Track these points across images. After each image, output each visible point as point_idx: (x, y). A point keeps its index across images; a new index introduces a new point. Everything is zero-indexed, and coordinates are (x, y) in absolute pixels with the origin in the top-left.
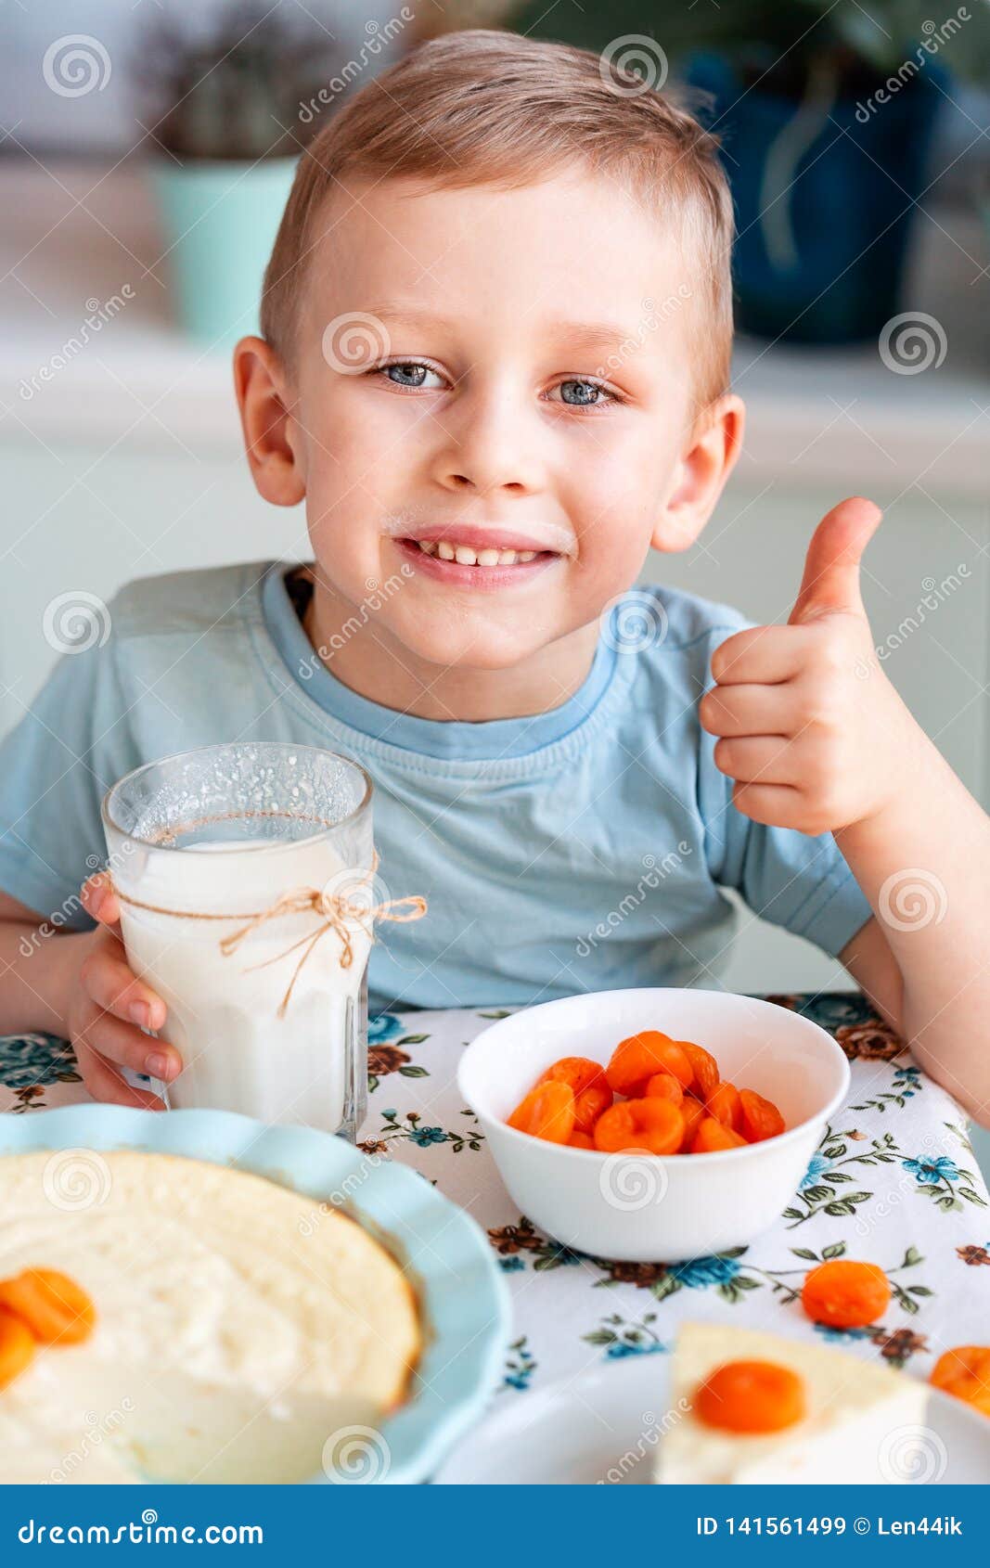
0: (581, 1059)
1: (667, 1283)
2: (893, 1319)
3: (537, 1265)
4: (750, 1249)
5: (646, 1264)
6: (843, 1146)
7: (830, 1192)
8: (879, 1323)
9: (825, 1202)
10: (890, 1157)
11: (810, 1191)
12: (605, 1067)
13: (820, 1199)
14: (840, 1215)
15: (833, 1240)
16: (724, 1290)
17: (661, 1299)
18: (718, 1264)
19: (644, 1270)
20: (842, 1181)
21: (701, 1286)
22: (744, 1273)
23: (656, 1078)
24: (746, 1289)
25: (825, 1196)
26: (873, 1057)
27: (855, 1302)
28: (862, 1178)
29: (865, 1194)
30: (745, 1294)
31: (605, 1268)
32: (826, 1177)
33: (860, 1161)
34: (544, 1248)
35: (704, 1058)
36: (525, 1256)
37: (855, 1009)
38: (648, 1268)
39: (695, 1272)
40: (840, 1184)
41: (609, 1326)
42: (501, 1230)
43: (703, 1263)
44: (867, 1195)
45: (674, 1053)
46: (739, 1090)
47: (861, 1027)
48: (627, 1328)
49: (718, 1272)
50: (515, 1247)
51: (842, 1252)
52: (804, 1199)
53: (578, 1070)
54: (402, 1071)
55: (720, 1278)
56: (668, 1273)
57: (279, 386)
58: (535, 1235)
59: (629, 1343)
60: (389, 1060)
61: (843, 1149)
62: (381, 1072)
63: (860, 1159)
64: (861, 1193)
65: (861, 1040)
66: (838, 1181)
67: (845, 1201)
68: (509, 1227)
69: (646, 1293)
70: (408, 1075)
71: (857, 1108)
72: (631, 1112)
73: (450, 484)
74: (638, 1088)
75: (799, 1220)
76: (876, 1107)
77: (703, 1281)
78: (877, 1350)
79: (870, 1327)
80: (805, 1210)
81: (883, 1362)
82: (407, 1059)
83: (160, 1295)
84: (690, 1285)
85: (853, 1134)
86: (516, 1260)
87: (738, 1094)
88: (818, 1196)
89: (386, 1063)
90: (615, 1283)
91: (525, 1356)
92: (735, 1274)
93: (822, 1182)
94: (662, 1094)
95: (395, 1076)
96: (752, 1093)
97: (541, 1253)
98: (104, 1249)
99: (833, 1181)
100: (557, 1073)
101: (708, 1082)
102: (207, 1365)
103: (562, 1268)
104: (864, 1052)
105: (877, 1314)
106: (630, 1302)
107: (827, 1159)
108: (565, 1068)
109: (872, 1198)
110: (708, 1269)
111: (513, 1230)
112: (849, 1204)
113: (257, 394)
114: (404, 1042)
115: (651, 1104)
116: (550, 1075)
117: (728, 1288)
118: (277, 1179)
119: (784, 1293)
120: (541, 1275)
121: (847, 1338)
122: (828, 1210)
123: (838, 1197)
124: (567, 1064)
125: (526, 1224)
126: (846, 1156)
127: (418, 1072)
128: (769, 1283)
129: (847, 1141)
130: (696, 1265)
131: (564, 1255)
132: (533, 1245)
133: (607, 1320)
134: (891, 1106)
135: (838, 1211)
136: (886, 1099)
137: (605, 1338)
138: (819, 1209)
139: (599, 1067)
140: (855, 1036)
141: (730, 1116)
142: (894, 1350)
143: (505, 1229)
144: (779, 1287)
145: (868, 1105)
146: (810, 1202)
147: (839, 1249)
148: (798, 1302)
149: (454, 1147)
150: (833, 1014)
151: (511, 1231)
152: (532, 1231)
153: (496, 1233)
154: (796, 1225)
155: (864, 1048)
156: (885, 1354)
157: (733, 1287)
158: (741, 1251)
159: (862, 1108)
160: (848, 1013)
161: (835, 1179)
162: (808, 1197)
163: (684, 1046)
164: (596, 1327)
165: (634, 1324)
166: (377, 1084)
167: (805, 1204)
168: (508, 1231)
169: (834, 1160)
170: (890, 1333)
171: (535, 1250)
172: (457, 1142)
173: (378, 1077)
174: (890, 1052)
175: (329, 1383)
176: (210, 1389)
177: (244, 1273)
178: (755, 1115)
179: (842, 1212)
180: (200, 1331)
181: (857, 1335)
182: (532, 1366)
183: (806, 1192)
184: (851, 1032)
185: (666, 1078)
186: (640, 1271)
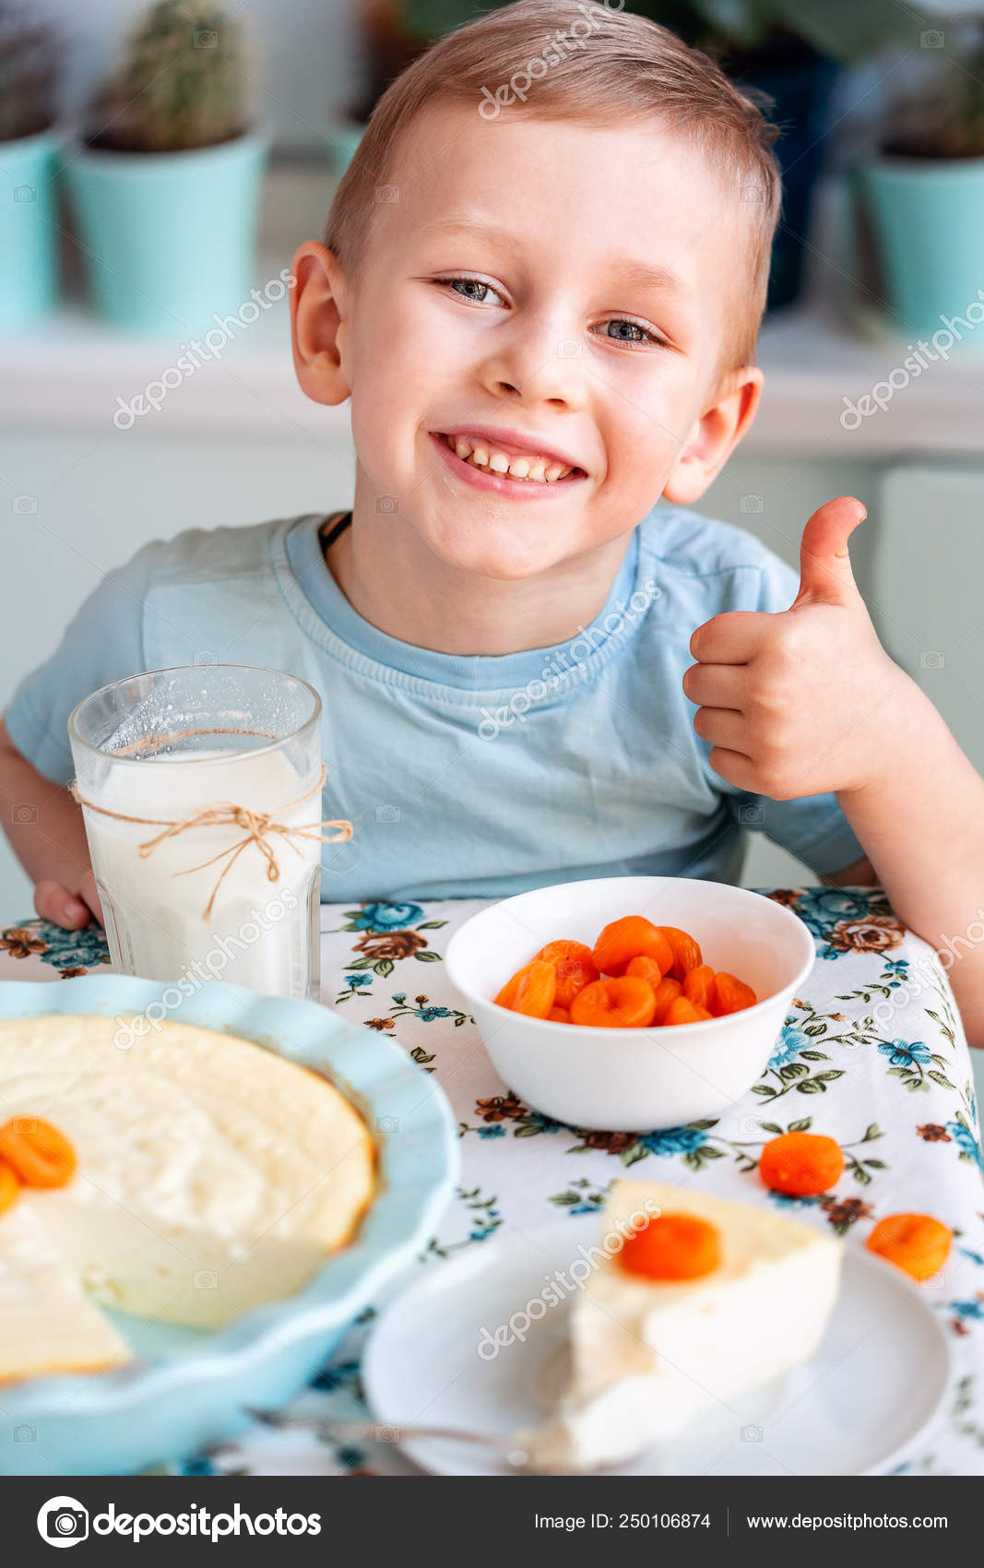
0: (571, 942)
1: (636, 1150)
2: (845, 1188)
3: (517, 1133)
4: (720, 1122)
5: (620, 1133)
6: (825, 1025)
7: (805, 1070)
8: (831, 1192)
9: (798, 1080)
10: (867, 1039)
11: (785, 1069)
12: (592, 949)
13: (794, 1077)
14: (811, 1092)
15: (800, 1116)
16: (689, 1158)
17: (629, 1165)
18: (687, 1134)
19: (617, 1139)
20: (817, 1059)
21: (668, 1154)
22: (710, 1143)
23: (636, 959)
24: (711, 1158)
25: (799, 1074)
26: (866, 949)
27: (807, 1170)
28: (837, 1056)
29: (838, 1072)
30: (710, 1163)
31: (580, 1137)
32: (803, 1054)
33: (838, 1040)
34: (528, 1118)
35: (687, 942)
36: (508, 1124)
37: (856, 904)
38: (620, 1137)
39: (664, 1142)
40: (814, 1062)
41: (575, 1189)
42: (489, 1101)
43: (673, 1134)
44: (839, 1073)
45: (654, 937)
46: (716, 973)
47: (859, 921)
48: (593, 1191)
49: (685, 1142)
50: (499, 1116)
51: (808, 1126)
52: (779, 1077)
53: (567, 951)
54: (418, 956)
55: (687, 1147)
56: (638, 1142)
57: (337, 291)
58: (520, 1106)
59: (592, 1204)
60: (407, 944)
61: (824, 1028)
62: (398, 957)
63: (838, 1039)
64: (833, 1071)
65: (857, 933)
66: (814, 1059)
67: (817, 1079)
68: (497, 1098)
69: (616, 1159)
70: (423, 960)
71: (843, 998)
72: (607, 990)
73: (496, 390)
74: (619, 969)
75: (772, 1096)
76: (862, 997)
77: (669, 1149)
78: (824, 1216)
79: (822, 1196)
80: (778, 1087)
81: (829, 1227)
82: (424, 944)
83: (142, 1146)
84: (657, 1153)
85: (835, 1017)
86: (499, 1127)
87: (715, 978)
88: (792, 1074)
89: (404, 947)
90: (587, 1150)
91: (492, 1214)
92: (702, 1144)
93: (799, 1060)
94: (639, 974)
95: (411, 960)
96: (729, 977)
97: (523, 1122)
98: (98, 1104)
99: (809, 1058)
100: (546, 955)
101: (689, 964)
102: (174, 1209)
103: (540, 1136)
104: (858, 945)
105: (831, 1182)
106: (599, 1167)
107: (807, 1037)
108: (554, 950)
109: (844, 1076)
110: (677, 1139)
111: (501, 1101)
112: (820, 1082)
113: (311, 298)
114: (424, 927)
115: (627, 983)
116: (540, 956)
117: (692, 1156)
118: (265, 1045)
119: (746, 1163)
120: (521, 1142)
121: (798, 1204)
122: (800, 1088)
123: (811, 1075)
124: (557, 946)
125: (513, 1098)
126: (826, 1036)
127: (432, 957)
128: (732, 1153)
129: (829, 1022)
130: (667, 1135)
131: (547, 1124)
132: (517, 1114)
133: (574, 1183)
134: (877, 996)
135: (809, 1089)
136: (872, 989)
137: (571, 1199)
138: (792, 1086)
139: (587, 949)
140: (851, 930)
141: (705, 996)
142: (840, 1216)
143: (494, 1099)
144: (742, 1157)
145: (855, 995)
146: (785, 1080)
147: (804, 1124)
148: (756, 1171)
149: (456, 1022)
150: (833, 909)
151: (499, 1102)
152: (518, 1102)
153: (483, 1103)
154: (769, 1101)
155: (859, 941)
156: (831, 1220)
157: (698, 1155)
158: (712, 1123)
159: (848, 998)
160: (849, 908)
161: (812, 1057)
162: (783, 1076)
163: (667, 932)
164: (562, 1189)
165: (600, 1188)
166: (392, 968)
167: (779, 1081)
168: (496, 1102)
169: (814, 1038)
170: (840, 1201)
171: (518, 1119)
172: (460, 1017)
173: (393, 962)
174: (882, 945)
175: (284, 1228)
176: (177, 1232)
177: (222, 1127)
178: (727, 994)
179: (813, 1090)
180: (174, 1179)
181: (808, 1202)
182: (497, 1223)
183: (782, 1070)
184: (848, 926)
185: (644, 960)
186: (613, 1139)
